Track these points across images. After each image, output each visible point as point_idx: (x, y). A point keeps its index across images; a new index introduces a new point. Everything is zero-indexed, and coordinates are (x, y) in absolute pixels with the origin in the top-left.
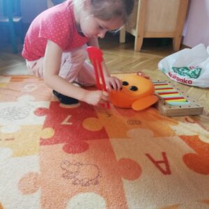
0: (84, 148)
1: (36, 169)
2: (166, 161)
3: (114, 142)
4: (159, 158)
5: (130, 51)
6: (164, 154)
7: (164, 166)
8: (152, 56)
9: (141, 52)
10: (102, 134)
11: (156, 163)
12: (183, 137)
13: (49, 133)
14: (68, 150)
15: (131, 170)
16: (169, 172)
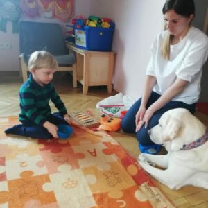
0: (61, 150)
1: (41, 159)
2: (95, 152)
3: (73, 147)
4: (92, 151)
5: (80, 95)
6: (95, 150)
7: (94, 154)
8: (94, 98)
10: (68, 145)
11: (91, 153)
12: (104, 143)
13: (42, 146)
14: (53, 151)
15: (81, 156)
16: (96, 155)
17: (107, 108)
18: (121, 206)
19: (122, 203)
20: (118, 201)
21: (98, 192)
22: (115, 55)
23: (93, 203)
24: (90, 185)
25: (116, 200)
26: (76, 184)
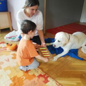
4: (7, 59)
9: (1, 33)
11: (7, 61)
12: (12, 54)
16: (9, 61)
17: (10, 38)
18: (23, 79)
19: (23, 78)
20: (22, 78)
21: (12, 77)
22: (10, 13)
23: (11, 82)
24: (8, 75)
25: (21, 77)
26: (2, 76)
